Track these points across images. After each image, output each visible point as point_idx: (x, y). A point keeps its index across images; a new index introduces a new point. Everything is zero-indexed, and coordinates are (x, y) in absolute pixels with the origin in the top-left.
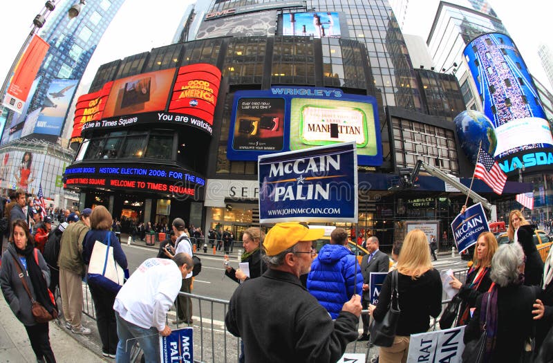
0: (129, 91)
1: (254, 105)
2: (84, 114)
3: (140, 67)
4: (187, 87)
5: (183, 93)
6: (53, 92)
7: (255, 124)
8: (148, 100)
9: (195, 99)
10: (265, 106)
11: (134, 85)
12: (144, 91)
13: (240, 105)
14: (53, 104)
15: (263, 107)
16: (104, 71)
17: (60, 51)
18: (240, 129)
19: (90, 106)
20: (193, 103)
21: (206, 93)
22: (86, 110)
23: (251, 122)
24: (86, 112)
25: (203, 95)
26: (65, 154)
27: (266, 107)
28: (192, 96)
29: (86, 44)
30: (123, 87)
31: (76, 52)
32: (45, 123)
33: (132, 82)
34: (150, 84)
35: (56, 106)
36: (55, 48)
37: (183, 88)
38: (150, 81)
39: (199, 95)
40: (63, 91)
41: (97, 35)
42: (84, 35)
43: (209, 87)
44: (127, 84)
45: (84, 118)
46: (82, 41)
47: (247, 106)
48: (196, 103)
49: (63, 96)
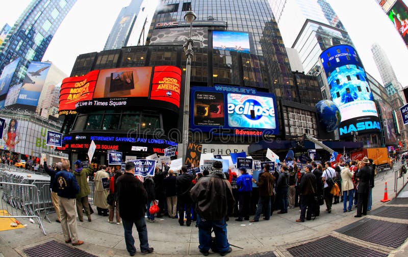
1: (205, 97)
2: (71, 93)
4: (162, 82)
5: (160, 86)
7: (206, 109)
8: (133, 88)
9: (169, 91)
10: (211, 97)
12: (129, 81)
13: (196, 96)
14: (31, 81)
17: (28, 38)
18: (198, 111)
19: (76, 86)
20: (168, 93)
21: (176, 87)
22: (72, 89)
23: (204, 108)
24: (72, 91)
25: (174, 88)
26: (43, 121)
27: (213, 98)
28: (167, 89)
30: (110, 76)
35: (34, 83)
36: (25, 35)
37: (160, 82)
38: (132, 74)
39: (172, 88)
40: (39, 71)
43: (178, 83)
44: (112, 74)
45: (70, 95)
47: (200, 97)
48: (171, 94)
49: (40, 75)
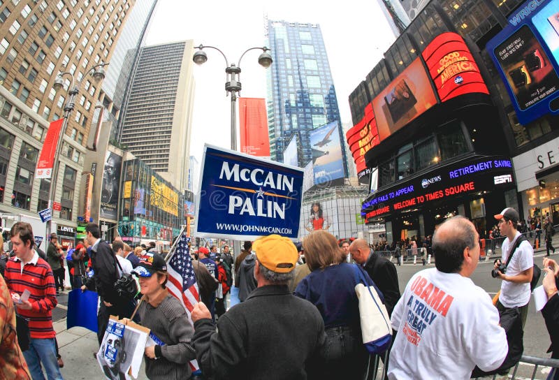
0: (393, 103)
1: (510, 50)
2: (360, 146)
3: (387, 77)
4: (442, 69)
5: (442, 76)
6: (317, 143)
7: (524, 70)
8: (415, 101)
9: (457, 76)
10: (518, 44)
11: (392, 95)
12: (406, 95)
13: (499, 58)
14: (323, 152)
15: (518, 46)
16: (355, 99)
17: (301, 107)
18: (515, 83)
19: (362, 136)
20: (458, 80)
21: (463, 64)
22: (360, 142)
23: (519, 70)
24: (361, 143)
25: (461, 67)
26: (358, 191)
27: (520, 45)
28: (452, 74)
29: (321, 89)
30: (384, 102)
31: (318, 100)
32: (324, 172)
33: (390, 93)
34: (407, 86)
35: (328, 153)
36: (293, 107)
37: (439, 71)
38: (405, 83)
39: (458, 69)
40: (327, 136)
41: (326, 76)
42: (312, 83)
43: (461, 56)
44: (385, 99)
45: (362, 149)
46: (315, 89)
47: (504, 54)
48: (461, 79)
49: (330, 141)
